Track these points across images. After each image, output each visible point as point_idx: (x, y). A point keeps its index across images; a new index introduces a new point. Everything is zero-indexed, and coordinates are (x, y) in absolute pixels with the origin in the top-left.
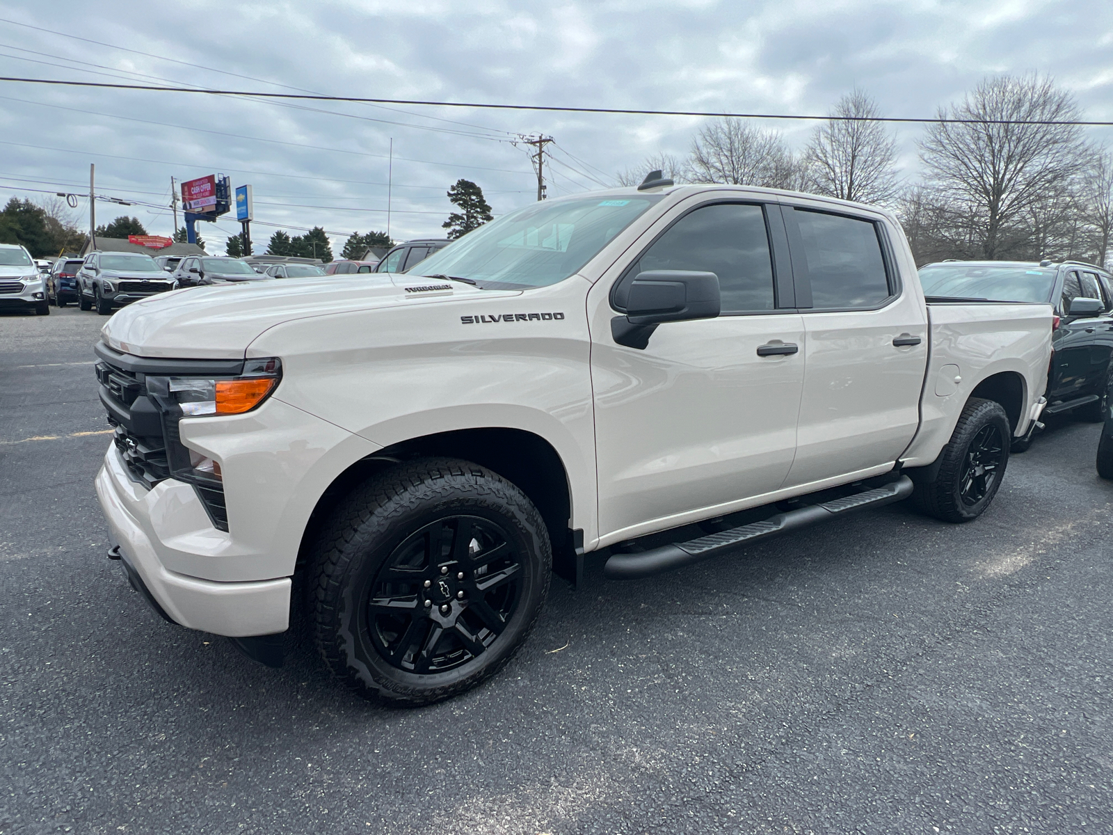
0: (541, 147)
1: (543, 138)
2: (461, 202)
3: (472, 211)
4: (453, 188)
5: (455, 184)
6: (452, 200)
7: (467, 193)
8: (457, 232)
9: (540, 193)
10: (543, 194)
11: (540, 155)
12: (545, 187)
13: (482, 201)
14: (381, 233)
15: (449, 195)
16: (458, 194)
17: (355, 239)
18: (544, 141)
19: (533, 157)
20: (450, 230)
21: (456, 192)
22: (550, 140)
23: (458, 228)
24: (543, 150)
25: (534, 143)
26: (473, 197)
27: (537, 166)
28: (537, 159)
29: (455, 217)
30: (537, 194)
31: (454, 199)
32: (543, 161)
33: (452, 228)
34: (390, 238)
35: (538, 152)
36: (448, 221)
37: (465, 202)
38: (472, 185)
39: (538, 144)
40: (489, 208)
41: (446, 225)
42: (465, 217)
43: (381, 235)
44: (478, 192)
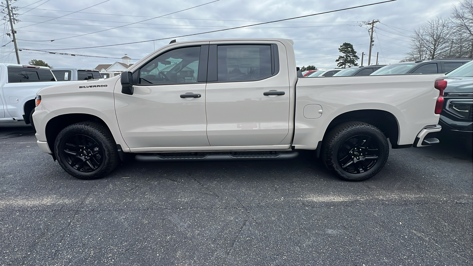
0: (373, 25)
1: (374, 21)
2: (344, 51)
3: (348, 54)
4: (341, 47)
5: (342, 45)
6: (340, 51)
7: (347, 48)
8: (341, 63)
9: (371, 43)
10: (372, 44)
11: (372, 28)
12: (374, 41)
13: (353, 50)
14: (312, 66)
15: (339, 49)
16: (343, 48)
17: (303, 68)
18: (375, 22)
19: (369, 30)
20: (338, 62)
21: (342, 48)
22: (377, 21)
23: (342, 61)
24: (374, 26)
25: (370, 24)
26: (349, 49)
27: (371, 33)
28: (371, 31)
29: (341, 57)
30: (370, 44)
31: (341, 50)
32: (373, 30)
33: (339, 61)
34: (316, 67)
35: (371, 27)
36: (338, 59)
37: (345, 51)
38: (349, 44)
39: (372, 24)
40: (356, 52)
41: (337, 61)
42: (345, 57)
43: (313, 66)
44: (351, 47)
